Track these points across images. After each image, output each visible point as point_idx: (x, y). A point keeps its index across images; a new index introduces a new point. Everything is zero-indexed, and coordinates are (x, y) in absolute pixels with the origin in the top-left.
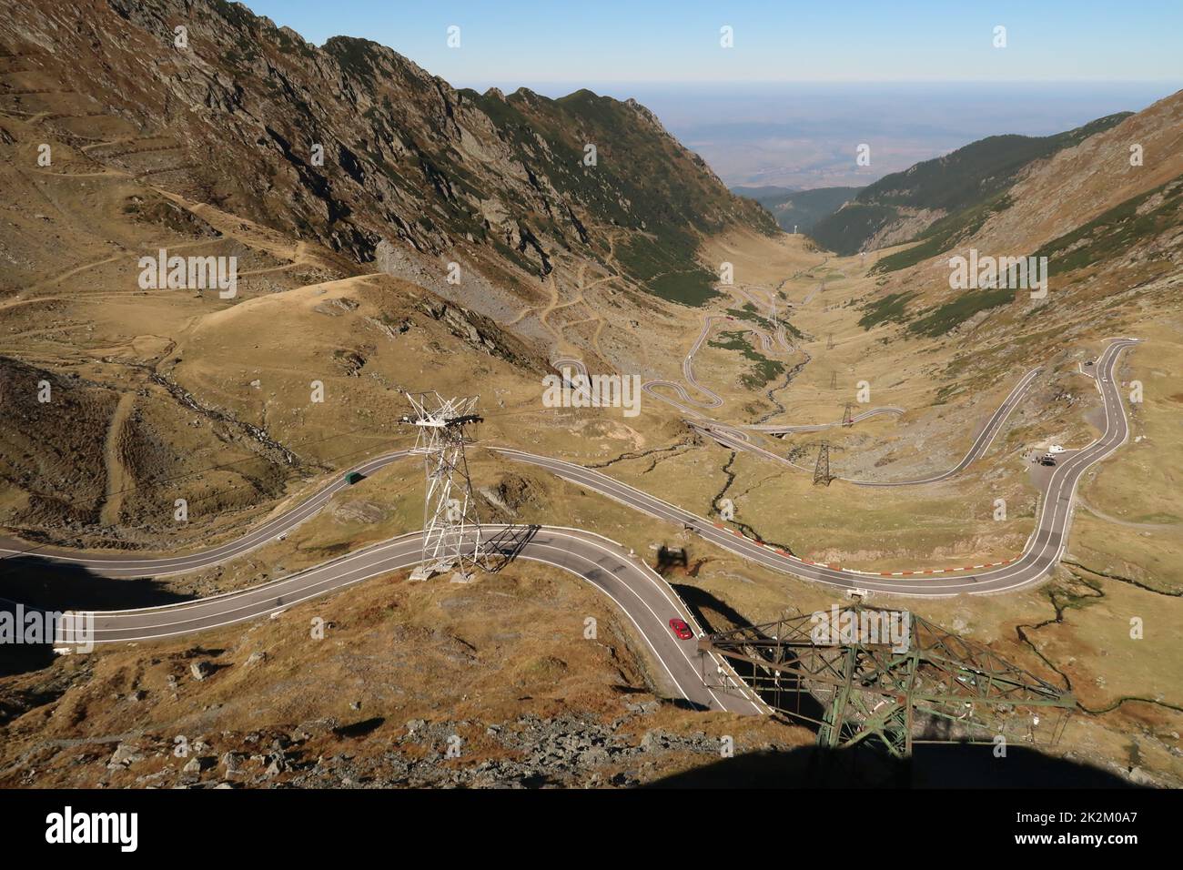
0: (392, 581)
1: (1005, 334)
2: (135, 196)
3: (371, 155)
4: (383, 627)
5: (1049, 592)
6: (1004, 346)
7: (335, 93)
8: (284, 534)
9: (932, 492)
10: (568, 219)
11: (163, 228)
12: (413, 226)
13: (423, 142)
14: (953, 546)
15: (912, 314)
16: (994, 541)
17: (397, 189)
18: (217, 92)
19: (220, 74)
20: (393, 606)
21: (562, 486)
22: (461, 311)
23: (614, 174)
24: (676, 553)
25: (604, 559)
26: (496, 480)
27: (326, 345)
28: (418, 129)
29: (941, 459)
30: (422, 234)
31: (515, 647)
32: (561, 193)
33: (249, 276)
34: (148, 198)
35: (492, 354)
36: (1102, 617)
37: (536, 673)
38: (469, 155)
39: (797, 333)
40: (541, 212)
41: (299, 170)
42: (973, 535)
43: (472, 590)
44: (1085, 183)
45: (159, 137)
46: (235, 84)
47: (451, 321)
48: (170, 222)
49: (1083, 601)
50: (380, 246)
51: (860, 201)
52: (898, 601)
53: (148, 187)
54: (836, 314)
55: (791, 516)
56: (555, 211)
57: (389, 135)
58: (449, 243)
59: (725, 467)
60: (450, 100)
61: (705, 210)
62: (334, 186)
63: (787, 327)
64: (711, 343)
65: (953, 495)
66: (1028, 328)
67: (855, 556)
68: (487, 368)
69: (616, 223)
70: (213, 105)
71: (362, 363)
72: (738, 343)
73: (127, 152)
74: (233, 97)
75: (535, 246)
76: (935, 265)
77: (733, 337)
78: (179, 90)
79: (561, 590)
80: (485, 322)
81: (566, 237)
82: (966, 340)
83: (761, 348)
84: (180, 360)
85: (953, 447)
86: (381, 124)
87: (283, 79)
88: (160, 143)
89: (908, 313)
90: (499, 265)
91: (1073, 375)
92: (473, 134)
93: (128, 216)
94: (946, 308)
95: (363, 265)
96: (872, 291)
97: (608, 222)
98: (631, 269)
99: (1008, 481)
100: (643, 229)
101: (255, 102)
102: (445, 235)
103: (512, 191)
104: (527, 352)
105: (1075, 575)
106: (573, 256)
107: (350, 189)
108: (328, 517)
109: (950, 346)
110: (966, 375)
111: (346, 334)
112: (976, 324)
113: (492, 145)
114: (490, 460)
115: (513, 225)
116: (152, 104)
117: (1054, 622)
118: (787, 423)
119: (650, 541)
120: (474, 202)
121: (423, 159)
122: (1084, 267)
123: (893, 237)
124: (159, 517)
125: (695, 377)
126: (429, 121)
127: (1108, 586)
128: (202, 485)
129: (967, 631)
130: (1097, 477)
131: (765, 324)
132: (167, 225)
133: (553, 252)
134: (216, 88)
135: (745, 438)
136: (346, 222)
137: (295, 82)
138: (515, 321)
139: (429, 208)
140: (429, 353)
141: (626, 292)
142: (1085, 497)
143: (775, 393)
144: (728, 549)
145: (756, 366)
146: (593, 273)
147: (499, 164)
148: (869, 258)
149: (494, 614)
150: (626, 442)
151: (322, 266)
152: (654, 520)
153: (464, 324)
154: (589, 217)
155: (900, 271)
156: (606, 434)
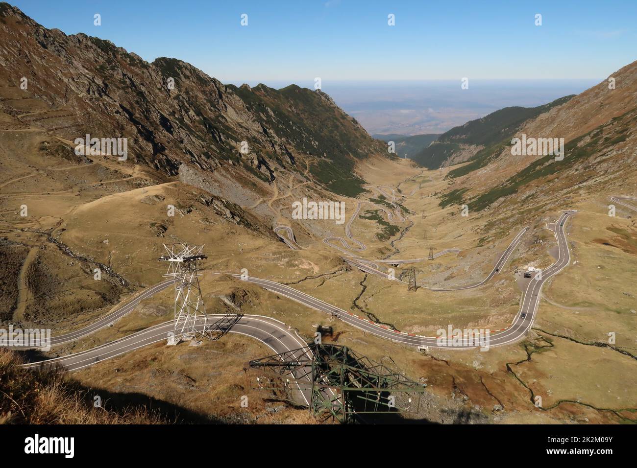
0: (158, 346)
1: (513, 209)
2: (46, 141)
3: (177, 119)
4: (145, 371)
5: (525, 345)
6: (512, 216)
7: (158, 87)
8: (112, 323)
9: (469, 294)
10: (284, 152)
11: (60, 158)
12: (199, 156)
13: (206, 112)
14: (478, 322)
15: (466, 200)
16: (498, 319)
17: (191, 137)
18: (94, 87)
19: (96, 77)
20: (154, 360)
21: (267, 294)
22: (222, 201)
23: (309, 128)
24: (327, 329)
25: (275, 332)
26: (229, 292)
27: (146, 221)
28: (204, 105)
29: (477, 276)
30: (204, 160)
31: (218, 380)
32: (281, 138)
33: (107, 184)
34: (52, 142)
35: (238, 224)
36: (551, 357)
37: (226, 393)
38: (231, 119)
39: (407, 211)
40: (269, 148)
41: (137, 128)
42: (488, 316)
43: (199, 349)
44: (551, 131)
45: (61, 110)
46: (104, 83)
47: (216, 207)
48: (64, 155)
49: (542, 349)
50: (181, 167)
51: (440, 141)
52: (445, 352)
53: (53, 137)
54: (427, 200)
55: (395, 308)
56: (277, 148)
57: (187, 109)
58: (219, 165)
59: (361, 283)
60: (221, 90)
61: (358, 146)
62: (157, 136)
63: (401, 208)
64: (360, 217)
65: (480, 294)
66: (525, 206)
67: (427, 329)
68: (234, 231)
69: (310, 154)
70: (91, 93)
71: (166, 229)
72: (375, 216)
73: (43, 118)
74: (102, 89)
75: (266, 166)
76: (478, 174)
77: (372, 213)
78: (73, 86)
79: (249, 349)
80: (235, 207)
81: (283, 161)
82: (494, 213)
83: (387, 219)
84: (65, 230)
85: (483, 269)
86: (183, 103)
87: (130, 80)
88: (61, 114)
89: (464, 199)
90: (246, 176)
91: (543, 230)
92: (233, 108)
93: (41, 152)
94: (483, 196)
95: (171, 177)
96: (446, 188)
97: (306, 153)
98: (318, 178)
99: (506, 287)
100: (325, 157)
101: (115, 92)
102: (217, 161)
103: (254, 137)
104: (258, 223)
105: (539, 335)
106: (287, 171)
107: (165, 137)
108: (137, 313)
109: (486, 216)
110: (494, 231)
111: (157, 215)
112: (498, 204)
113: (243, 114)
114: (227, 281)
115: (254, 155)
116: (57, 92)
117: (526, 361)
118: (400, 259)
119: (313, 323)
120: (233, 143)
121: (205, 121)
122: (552, 174)
123: (457, 160)
124: (46, 316)
125: (352, 235)
126: (210, 101)
127: (556, 341)
128: (72, 298)
129: (480, 367)
130: (552, 283)
131: (389, 206)
132: (62, 157)
133: (276, 169)
134: (93, 84)
135: (376, 267)
136: (163, 154)
137: (137, 81)
138: (254, 206)
139: (209, 147)
140: (203, 224)
141: (315, 190)
142: (546, 294)
143: (395, 243)
144: (355, 326)
145: (385, 228)
146: (297, 180)
147: (247, 123)
148: (444, 170)
149: (209, 362)
150: (309, 270)
151: (148, 178)
152: (315, 312)
153: (223, 208)
154: (296, 151)
155: (460, 177)
156: (298, 266)
